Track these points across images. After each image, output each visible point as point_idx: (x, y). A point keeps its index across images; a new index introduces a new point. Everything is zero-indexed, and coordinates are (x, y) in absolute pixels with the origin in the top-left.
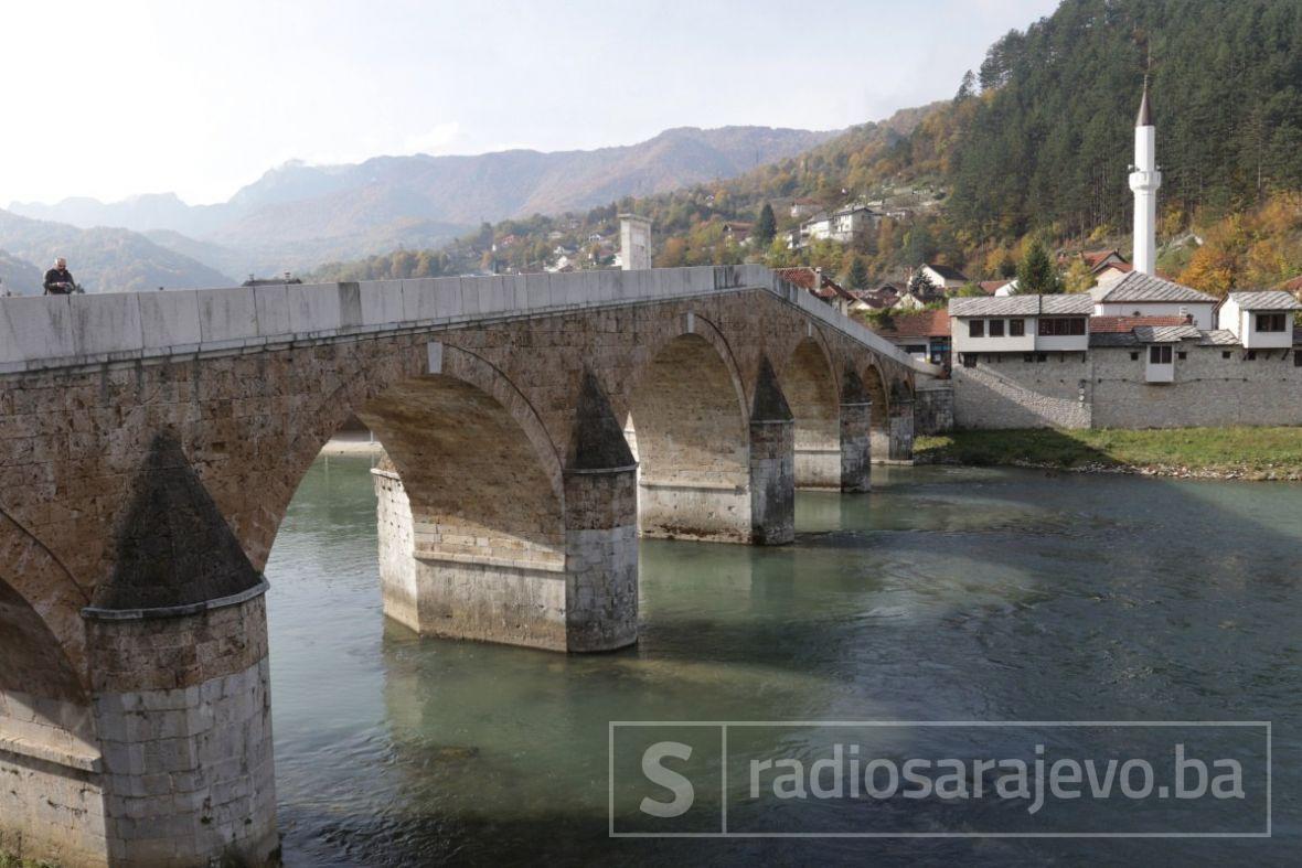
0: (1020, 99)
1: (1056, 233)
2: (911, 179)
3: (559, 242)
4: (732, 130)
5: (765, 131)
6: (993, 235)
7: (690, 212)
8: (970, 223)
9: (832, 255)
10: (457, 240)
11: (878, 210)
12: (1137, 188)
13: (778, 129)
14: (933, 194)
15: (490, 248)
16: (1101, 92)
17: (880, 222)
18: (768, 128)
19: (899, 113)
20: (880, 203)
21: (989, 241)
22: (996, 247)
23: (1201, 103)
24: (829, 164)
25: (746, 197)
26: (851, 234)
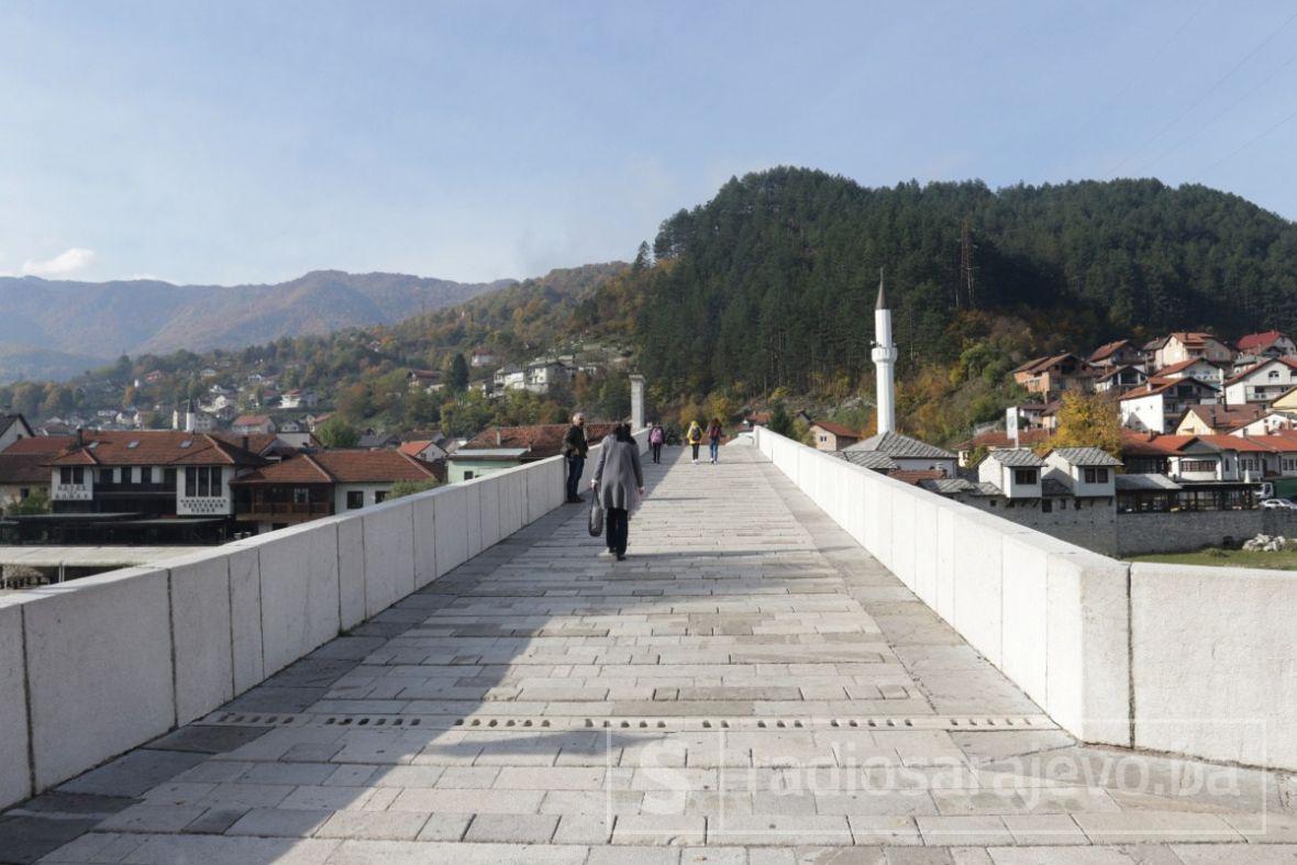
0: (698, 271)
1: (740, 391)
2: (598, 337)
3: (214, 381)
4: (378, 277)
5: (412, 279)
6: (682, 391)
7: (360, 356)
8: (660, 381)
9: (530, 406)
10: (88, 373)
11: (569, 364)
12: (880, 361)
13: (426, 279)
14: (621, 352)
15: (132, 383)
16: (770, 271)
17: (573, 376)
18: (416, 277)
19: (554, 272)
20: (571, 357)
21: (679, 397)
22: (687, 404)
23: (858, 286)
24: (493, 316)
25: (413, 344)
26: (546, 386)
